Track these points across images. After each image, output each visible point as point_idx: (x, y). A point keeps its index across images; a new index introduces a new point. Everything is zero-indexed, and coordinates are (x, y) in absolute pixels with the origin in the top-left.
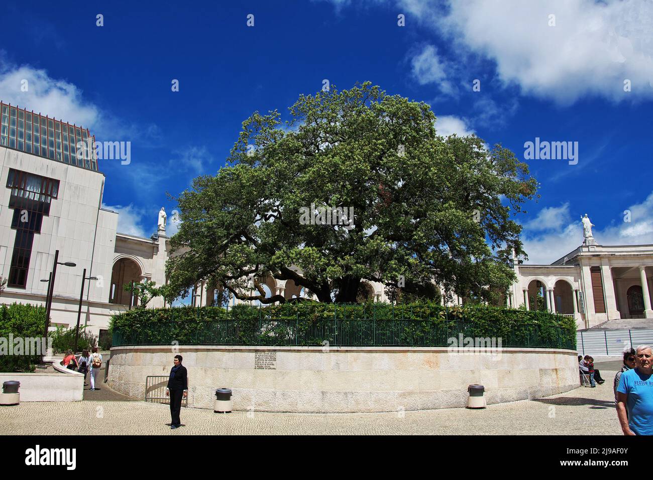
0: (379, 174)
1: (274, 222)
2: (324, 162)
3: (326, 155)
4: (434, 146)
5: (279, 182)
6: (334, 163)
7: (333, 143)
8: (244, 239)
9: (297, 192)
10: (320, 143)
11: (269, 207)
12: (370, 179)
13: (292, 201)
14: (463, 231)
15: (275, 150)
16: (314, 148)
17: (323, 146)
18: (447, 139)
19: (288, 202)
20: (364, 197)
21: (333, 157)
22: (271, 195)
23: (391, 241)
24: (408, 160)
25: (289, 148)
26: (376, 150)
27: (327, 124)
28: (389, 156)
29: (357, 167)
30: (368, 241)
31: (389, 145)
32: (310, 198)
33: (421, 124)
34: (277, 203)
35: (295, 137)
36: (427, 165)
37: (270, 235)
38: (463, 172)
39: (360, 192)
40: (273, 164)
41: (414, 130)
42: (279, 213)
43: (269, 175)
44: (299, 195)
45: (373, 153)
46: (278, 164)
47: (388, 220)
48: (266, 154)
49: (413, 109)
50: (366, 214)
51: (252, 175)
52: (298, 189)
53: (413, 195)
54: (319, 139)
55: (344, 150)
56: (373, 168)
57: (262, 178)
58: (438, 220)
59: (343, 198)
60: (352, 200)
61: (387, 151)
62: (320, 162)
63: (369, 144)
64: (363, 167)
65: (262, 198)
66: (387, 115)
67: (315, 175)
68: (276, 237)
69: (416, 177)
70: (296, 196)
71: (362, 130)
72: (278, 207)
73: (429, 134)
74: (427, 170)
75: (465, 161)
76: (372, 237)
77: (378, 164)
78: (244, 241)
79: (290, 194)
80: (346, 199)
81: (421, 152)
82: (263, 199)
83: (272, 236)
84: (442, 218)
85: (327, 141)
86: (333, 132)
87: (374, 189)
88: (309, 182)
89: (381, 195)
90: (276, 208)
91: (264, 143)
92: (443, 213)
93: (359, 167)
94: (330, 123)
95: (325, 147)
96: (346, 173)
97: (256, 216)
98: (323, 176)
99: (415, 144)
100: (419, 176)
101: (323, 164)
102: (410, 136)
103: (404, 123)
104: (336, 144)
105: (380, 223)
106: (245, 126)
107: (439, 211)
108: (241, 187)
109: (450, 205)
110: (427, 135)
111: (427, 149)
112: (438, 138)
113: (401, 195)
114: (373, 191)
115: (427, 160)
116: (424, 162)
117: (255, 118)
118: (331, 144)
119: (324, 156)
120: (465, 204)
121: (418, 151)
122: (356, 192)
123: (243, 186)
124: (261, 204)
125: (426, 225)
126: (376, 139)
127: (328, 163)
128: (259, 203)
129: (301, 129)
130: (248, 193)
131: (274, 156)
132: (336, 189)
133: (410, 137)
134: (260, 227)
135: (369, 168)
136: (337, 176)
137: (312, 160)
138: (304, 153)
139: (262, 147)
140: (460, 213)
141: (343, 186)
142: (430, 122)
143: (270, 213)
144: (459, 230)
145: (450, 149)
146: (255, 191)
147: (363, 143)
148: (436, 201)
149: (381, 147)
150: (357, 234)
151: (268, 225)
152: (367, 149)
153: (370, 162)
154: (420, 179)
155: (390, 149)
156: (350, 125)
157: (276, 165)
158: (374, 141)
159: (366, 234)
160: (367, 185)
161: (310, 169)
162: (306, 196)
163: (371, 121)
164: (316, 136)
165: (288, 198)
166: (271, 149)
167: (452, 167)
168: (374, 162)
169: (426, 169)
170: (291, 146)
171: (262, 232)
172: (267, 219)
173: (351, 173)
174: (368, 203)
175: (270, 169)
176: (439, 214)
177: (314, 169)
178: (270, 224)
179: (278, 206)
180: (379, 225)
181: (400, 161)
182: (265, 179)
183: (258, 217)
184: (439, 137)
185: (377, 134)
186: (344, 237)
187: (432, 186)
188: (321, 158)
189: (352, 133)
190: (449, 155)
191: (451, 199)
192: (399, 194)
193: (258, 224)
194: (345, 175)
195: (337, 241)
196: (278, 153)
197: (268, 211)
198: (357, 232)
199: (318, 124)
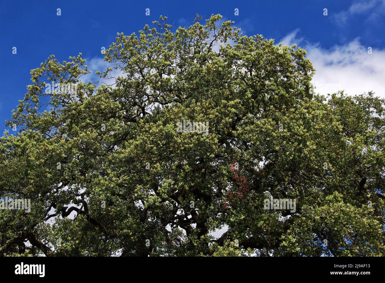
0: (232, 149)
1: (76, 219)
2: (151, 131)
3: (155, 122)
4: (311, 110)
5: (86, 160)
6: (166, 133)
7: (165, 104)
8: (28, 244)
9: (111, 175)
10: (146, 103)
11: (71, 196)
12: (218, 156)
13: (104, 188)
14: (356, 235)
15: (80, 112)
16: (138, 110)
17: (150, 109)
18: (330, 98)
19: (97, 190)
20: (210, 183)
21: (165, 124)
22: (74, 179)
23: (249, 249)
24: (273, 131)
25: (100, 111)
26: (227, 115)
27: (156, 77)
28: (246, 124)
29: (198, 139)
30: (215, 249)
31: (246, 108)
32: (131, 184)
33: (291, 77)
34: (82, 191)
35: (110, 94)
36: (300, 138)
37: (69, 238)
38: (354, 148)
39: (204, 175)
40: (77, 134)
41: (282, 86)
42: (85, 204)
43: (71, 149)
44: (114, 179)
45: (222, 119)
46: (84, 134)
47: (243, 217)
48: (67, 118)
49: (282, 56)
50: (212, 207)
51: (45, 149)
52: (113, 170)
53: (280, 181)
54: (145, 98)
55: (181, 115)
56: (221, 141)
57: (60, 153)
58: (317, 218)
59: (178, 184)
60: (190, 187)
61: (243, 116)
62: (146, 131)
63: (216, 106)
64: (208, 140)
65: (59, 183)
66: (244, 65)
67: (138, 150)
68: (77, 242)
69: (285, 154)
70: (111, 180)
71: (207, 86)
72: (83, 197)
73: (304, 93)
74: (301, 145)
75: (357, 132)
76: (220, 242)
77: (230, 135)
78: (28, 248)
79: (100, 177)
80: (182, 186)
81: (292, 119)
82: (61, 184)
83: (72, 239)
84: (324, 215)
85: (157, 101)
86: (165, 87)
87: (224, 172)
88: (130, 160)
89: (234, 181)
90: (80, 198)
91: (63, 101)
92: (325, 207)
93: (202, 139)
94: (161, 75)
95: (153, 108)
96: (183, 148)
97: (50, 209)
98: (150, 152)
99: (284, 106)
100: (290, 155)
101: (151, 134)
102: (277, 94)
103: (267, 77)
104: (170, 105)
105: (232, 223)
106: (35, 78)
107: (319, 205)
108: (28, 166)
109: (335, 197)
110: (301, 93)
111: (301, 113)
112: (317, 98)
113: (263, 180)
114: (223, 175)
115: (301, 130)
116: (296, 134)
117: (49, 66)
118: (162, 104)
119: (152, 123)
120: (359, 194)
121: (288, 117)
122: (197, 174)
123: (29, 165)
124: (57, 191)
125: (300, 225)
126: (227, 99)
127: (157, 133)
128: (55, 190)
129: (120, 82)
130: (38, 176)
131: (78, 122)
132: (170, 170)
133: (276, 96)
134: (54, 226)
135: (216, 141)
136: (171, 152)
137: (135, 128)
138: (124, 117)
139: (62, 108)
140: (351, 208)
141: (179, 167)
142: (306, 74)
143: (71, 205)
144: (350, 233)
145: (334, 114)
146: (50, 173)
147: (207, 104)
148: (315, 189)
149: (233, 110)
150: (199, 238)
151: (66, 224)
152: (213, 113)
153: (218, 132)
154: (291, 158)
155: (247, 113)
156: (189, 78)
157: (81, 135)
158: (223, 101)
159: (211, 237)
160: (213, 164)
161: (131, 141)
162: (125, 180)
163: (219, 73)
164: (140, 93)
165: (98, 184)
166: (74, 111)
167: (338, 140)
168: (224, 132)
169: (299, 144)
170: (103, 107)
171: (57, 234)
172: (65, 214)
173: (191, 148)
174: (215, 190)
175: (71, 140)
176: (320, 209)
177: (137, 143)
178: (69, 222)
179: (82, 195)
180: (231, 225)
181: (261, 131)
182: (64, 155)
183: (53, 211)
184: (318, 95)
185: (228, 93)
186: (179, 240)
187: (309, 169)
188: (147, 125)
189: (193, 90)
190: (334, 123)
191: (335, 188)
192: (261, 179)
193: (51, 222)
194: (181, 150)
195: (170, 247)
196: (85, 118)
197: (68, 202)
198: (199, 235)
199: (143, 76)
